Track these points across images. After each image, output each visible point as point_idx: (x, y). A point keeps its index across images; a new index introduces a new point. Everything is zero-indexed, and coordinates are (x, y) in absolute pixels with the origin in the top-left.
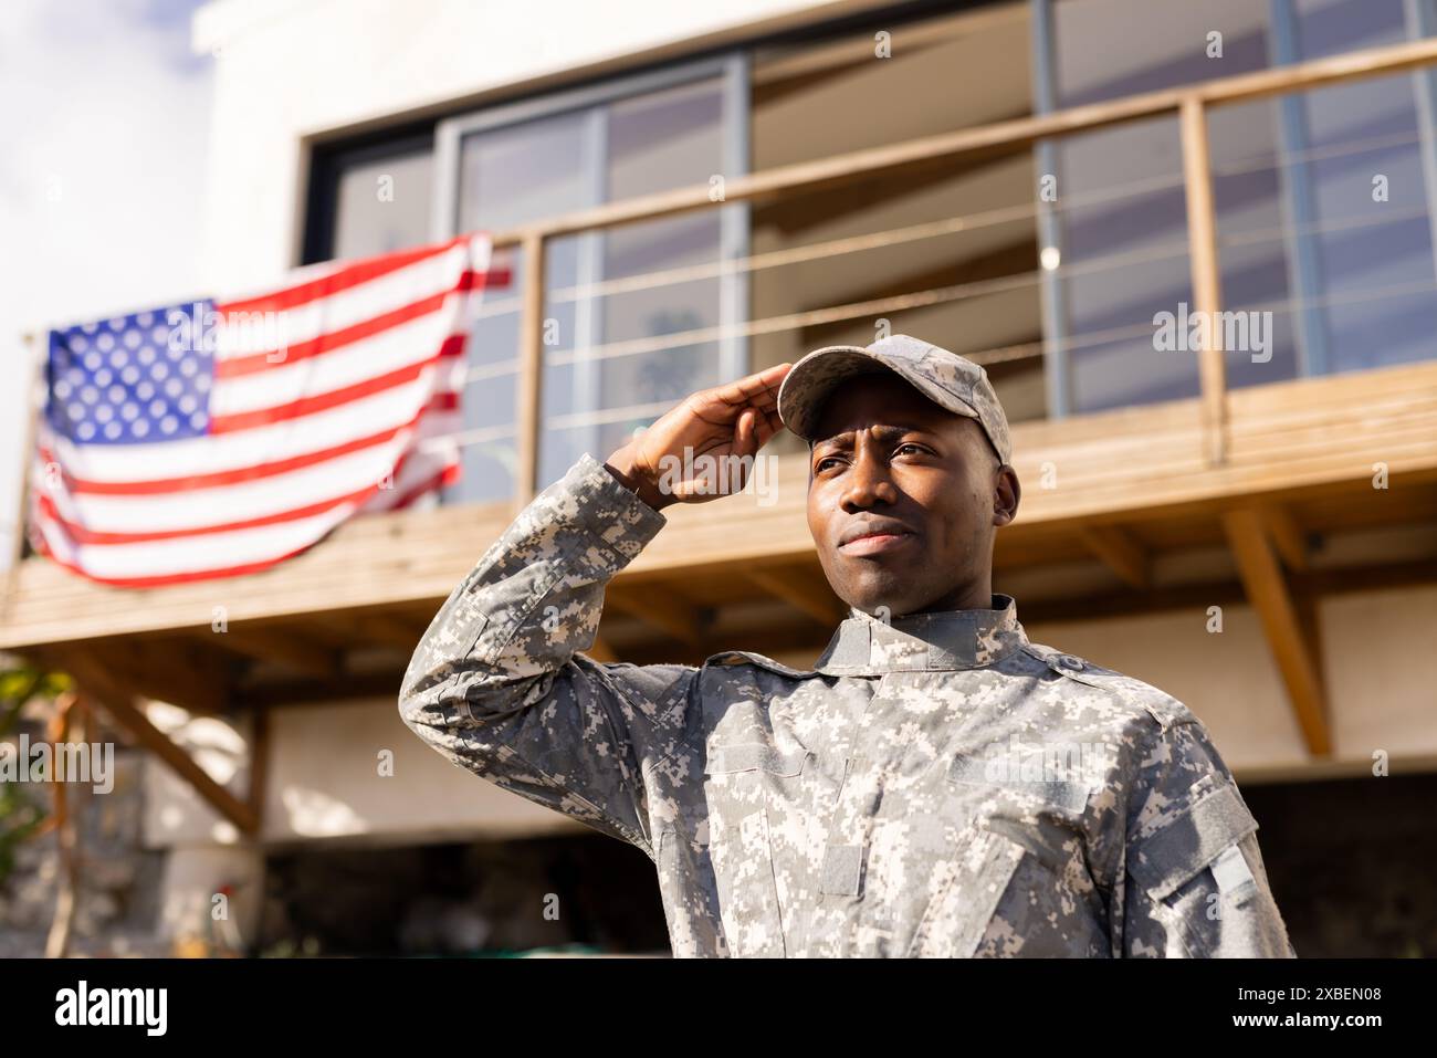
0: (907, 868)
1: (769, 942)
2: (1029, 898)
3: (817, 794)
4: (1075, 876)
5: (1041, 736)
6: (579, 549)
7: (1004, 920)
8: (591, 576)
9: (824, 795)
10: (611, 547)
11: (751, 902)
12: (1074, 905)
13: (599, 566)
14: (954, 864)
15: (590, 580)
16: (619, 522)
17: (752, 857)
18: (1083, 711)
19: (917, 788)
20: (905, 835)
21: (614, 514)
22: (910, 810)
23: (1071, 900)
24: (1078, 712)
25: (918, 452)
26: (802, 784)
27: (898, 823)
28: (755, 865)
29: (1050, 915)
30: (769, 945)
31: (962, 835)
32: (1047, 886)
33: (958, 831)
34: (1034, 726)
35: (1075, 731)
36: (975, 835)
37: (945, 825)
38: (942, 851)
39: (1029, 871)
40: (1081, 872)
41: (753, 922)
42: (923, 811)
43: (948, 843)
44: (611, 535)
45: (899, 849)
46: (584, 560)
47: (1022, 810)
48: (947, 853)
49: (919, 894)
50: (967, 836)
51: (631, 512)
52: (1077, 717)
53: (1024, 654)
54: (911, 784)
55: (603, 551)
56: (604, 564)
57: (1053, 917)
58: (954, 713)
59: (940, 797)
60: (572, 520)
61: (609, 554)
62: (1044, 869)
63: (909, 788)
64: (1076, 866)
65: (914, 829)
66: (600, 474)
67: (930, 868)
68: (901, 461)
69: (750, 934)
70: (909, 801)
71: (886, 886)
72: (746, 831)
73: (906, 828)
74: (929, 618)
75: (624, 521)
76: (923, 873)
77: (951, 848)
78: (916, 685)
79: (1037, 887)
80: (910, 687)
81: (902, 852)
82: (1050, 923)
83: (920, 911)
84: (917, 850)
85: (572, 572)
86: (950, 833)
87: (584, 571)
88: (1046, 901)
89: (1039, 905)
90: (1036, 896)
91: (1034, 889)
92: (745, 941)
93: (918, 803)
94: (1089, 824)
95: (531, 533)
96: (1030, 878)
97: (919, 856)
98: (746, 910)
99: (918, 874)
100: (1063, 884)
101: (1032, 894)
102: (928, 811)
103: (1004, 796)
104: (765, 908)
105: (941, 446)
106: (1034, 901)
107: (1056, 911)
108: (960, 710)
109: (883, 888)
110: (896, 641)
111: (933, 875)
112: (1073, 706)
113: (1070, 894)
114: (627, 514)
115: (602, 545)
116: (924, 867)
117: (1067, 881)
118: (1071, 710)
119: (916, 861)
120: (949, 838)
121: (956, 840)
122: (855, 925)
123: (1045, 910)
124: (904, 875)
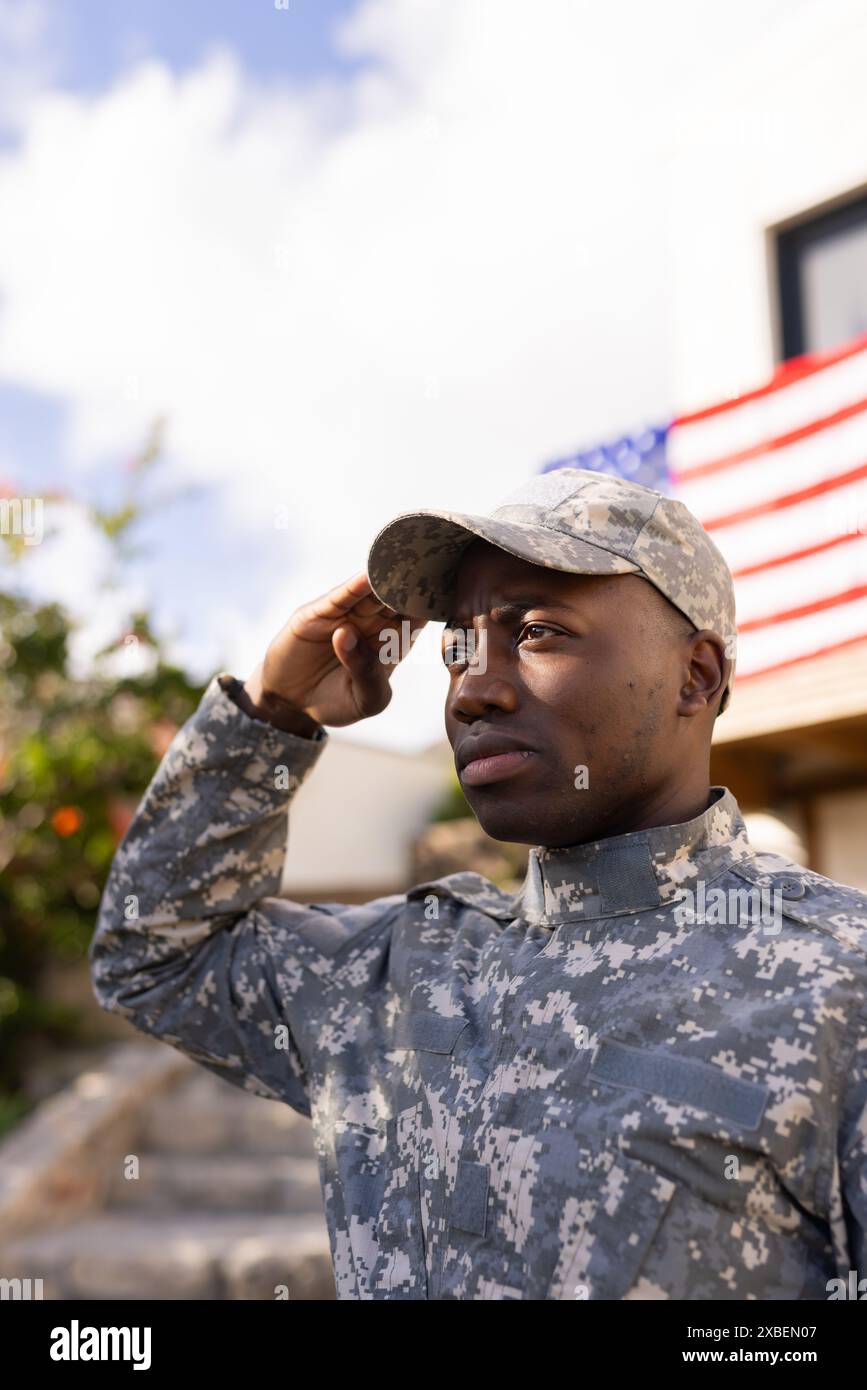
0: (535, 1205)
1: (413, 1280)
2: (689, 1252)
3: (464, 1085)
4: (765, 1213)
5: (719, 1008)
6: (220, 794)
7: (653, 1282)
8: (241, 823)
9: (470, 1088)
10: (258, 785)
11: (395, 1223)
12: (765, 1252)
13: (251, 809)
14: (587, 1205)
15: (240, 828)
16: (258, 758)
17: (404, 1163)
18: (780, 965)
19: (558, 1089)
20: (537, 1156)
21: (248, 751)
22: (546, 1121)
23: (761, 1245)
24: (774, 966)
25: (547, 634)
26: (452, 1069)
27: (532, 1138)
28: (407, 1174)
29: (724, 1270)
30: (412, 1284)
31: (597, 1162)
32: (714, 1233)
33: (594, 1155)
34: (711, 992)
35: (765, 999)
36: (614, 1163)
37: (579, 1147)
38: (574, 1186)
39: (686, 1213)
40: (773, 1206)
41: (396, 1249)
42: (558, 1123)
43: (582, 1172)
44: (255, 772)
45: (529, 1175)
46: (230, 807)
47: (670, 1128)
48: (579, 1186)
49: (547, 1244)
50: (602, 1164)
51: (269, 745)
52: (770, 976)
53: (733, 877)
54: (553, 1081)
55: (252, 792)
56: (257, 806)
57: (729, 1274)
58: (615, 972)
59: (580, 1105)
60: (203, 762)
61: (260, 794)
62: (710, 1208)
63: (551, 1087)
64: (763, 1199)
65: (546, 1149)
66: (224, 706)
67: (561, 1208)
68: (528, 649)
69: (390, 1266)
70: (547, 1107)
71: (516, 1226)
72: (402, 1130)
73: (538, 1147)
74: (597, 847)
75: (265, 757)
76: (552, 1213)
77: (585, 1181)
78: (587, 939)
79: (701, 1235)
80: (580, 942)
81: (531, 1180)
82: (725, 1282)
83: (549, 1262)
84: (546, 1180)
85: (217, 820)
86: (585, 1159)
87: (229, 817)
88: (716, 1254)
89: (705, 1259)
90: (699, 1248)
91: (695, 1237)
92: (382, 1271)
93: (554, 1111)
94: (769, 1145)
95: (165, 781)
96: (688, 1224)
97: (548, 1189)
98: (389, 1232)
99: (547, 1215)
100: (747, 1223)
101: (693, 1244)
102: (563, 1125)
103: (653, 1104)
104: (409, 1235)
105: (577, 622)
106: (697, 1255)
107: (733, 1264)
108: (623, 967)
109: (513, 1227)
110: (563, 882)
111: (563, 1217)
112: (770, 957)
113: (761, 1237)
114: (264, 748)
115: (249, 786)
116: (553, 1204)
117: (755, 1218)
118: (767, 962)
119: (545, 1195)
120: (583, 1165)
121: (591, 1169)
122: (481, 1278)
123: (715, 1265)
124: (532, 1215)
